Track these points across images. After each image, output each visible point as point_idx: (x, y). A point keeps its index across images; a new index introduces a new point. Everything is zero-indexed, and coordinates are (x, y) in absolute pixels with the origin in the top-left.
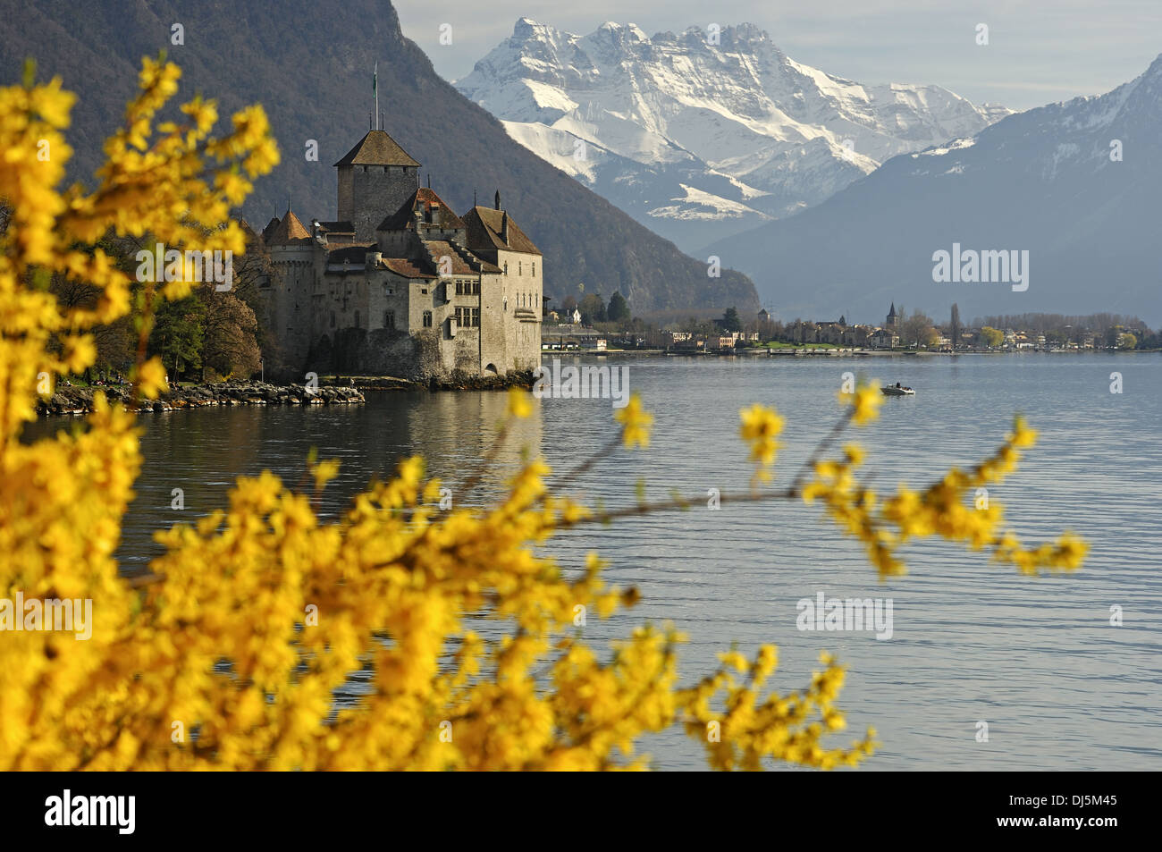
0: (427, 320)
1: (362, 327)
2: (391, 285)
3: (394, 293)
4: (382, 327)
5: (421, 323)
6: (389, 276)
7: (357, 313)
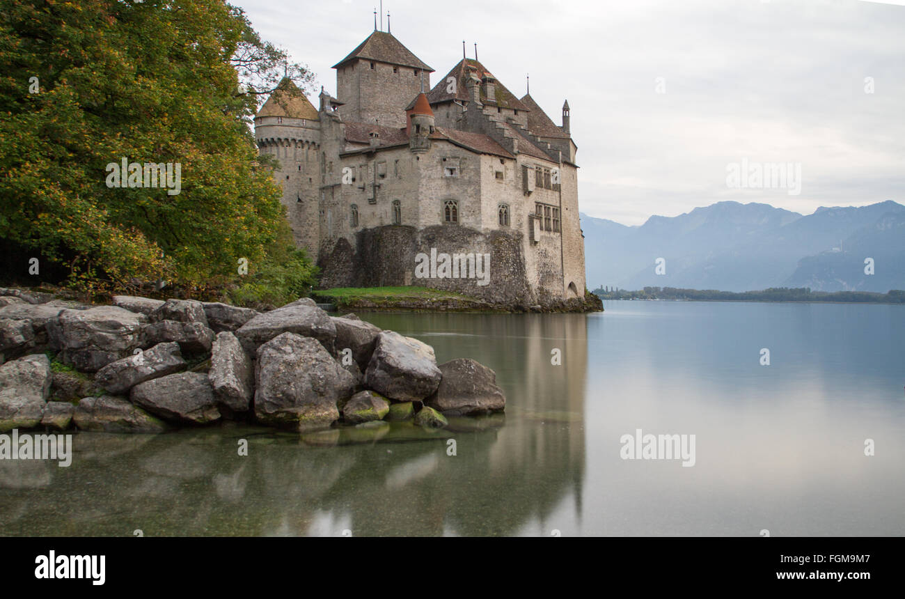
0: (504, 215)
1: (406, 222)
2: (453, 161)
3: (457, 174)
4: (440, 224)
5: (497, 219)
6: (447, 148)
7: (397, 202)
